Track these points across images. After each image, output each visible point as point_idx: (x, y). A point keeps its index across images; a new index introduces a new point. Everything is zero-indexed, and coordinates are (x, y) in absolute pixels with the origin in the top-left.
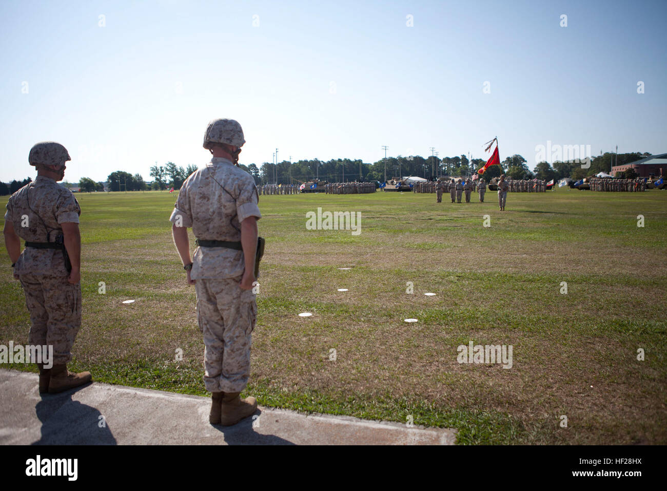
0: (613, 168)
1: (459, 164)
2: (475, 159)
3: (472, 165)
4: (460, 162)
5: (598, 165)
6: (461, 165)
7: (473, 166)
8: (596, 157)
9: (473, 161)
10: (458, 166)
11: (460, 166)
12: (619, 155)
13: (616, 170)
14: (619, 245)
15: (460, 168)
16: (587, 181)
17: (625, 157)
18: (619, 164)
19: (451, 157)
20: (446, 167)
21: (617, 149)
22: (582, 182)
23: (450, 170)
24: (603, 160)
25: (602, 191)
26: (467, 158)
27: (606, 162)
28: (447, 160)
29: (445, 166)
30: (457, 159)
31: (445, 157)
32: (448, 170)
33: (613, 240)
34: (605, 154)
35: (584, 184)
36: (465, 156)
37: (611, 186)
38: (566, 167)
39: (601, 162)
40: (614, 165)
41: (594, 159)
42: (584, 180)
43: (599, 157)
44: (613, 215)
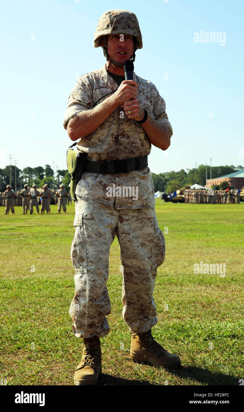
0: (208, 181)
1: (43, 175)
2: (61, 170)
3: (58, 176)
4: (44, 173)
5: (193, 178)
6: (45, 177)
7: (59, 178)
8: (191, 169)
9: (59, 171)
10: (41, 177)
11: (43, 178)
12: (214, 167)
13: (210, 183)
14: (202, 246)
15: (43, 180)
16: (181, 193)
17: (219, 170)
18: (213, 177)
19: (33, 167)
20: (27, 179)
21: (211, 160)
22: (175, 194)
23: (32, 182)
24: (198, 172)
25: (196, 203)
26: (52, 168)
27: (200, 175)
28: (29, 171)
29: (26, 177)
30: (39, 170)
31: (26, 167)
32: (29, 181)
33: (196, 242)
34: (200, 166)
35: (178, 196)
36: (49, 166)
37: (206, 198)
38: (161, 180)
39: (196, 175)
40: (209, 178)
41: (189, 171)
42: (178, 192)
43: (194, 169)
44: (202, 221)
